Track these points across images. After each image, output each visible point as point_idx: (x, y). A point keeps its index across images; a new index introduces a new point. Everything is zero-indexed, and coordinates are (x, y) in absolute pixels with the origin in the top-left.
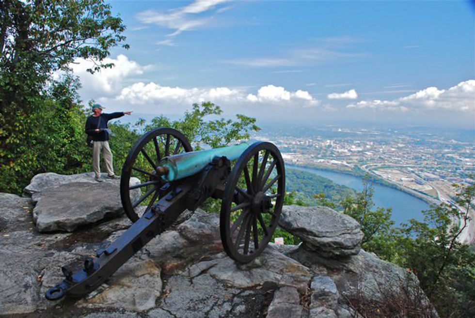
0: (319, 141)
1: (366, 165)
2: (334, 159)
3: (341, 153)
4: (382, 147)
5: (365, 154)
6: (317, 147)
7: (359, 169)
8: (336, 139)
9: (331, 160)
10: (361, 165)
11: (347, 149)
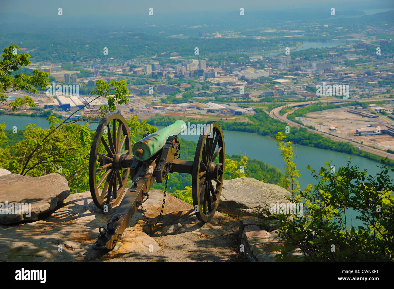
0: (174, 62)
1: (280, 108)
2: (211, 101)
3: (225, 84)
4: (311, 66)
5: (275, 83)
6: (172, 76)
7: (267, 117)
8: (211, 55)
9: (206, 102)
10: (270, 109)
11: (237, 75)
